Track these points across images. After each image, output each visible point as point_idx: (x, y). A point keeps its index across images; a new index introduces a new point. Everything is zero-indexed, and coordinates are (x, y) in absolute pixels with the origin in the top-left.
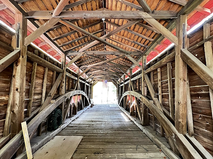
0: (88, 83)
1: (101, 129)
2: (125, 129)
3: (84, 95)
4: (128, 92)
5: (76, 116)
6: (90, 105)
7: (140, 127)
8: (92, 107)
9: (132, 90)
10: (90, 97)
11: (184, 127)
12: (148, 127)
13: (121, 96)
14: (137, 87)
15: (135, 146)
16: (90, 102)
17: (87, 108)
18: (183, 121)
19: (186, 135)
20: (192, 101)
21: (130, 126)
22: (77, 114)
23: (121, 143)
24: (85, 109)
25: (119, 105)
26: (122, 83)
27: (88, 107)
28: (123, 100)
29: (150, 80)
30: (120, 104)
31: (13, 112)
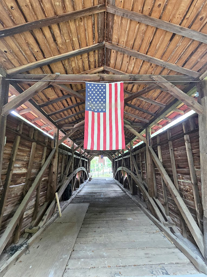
0: (87, 159)
1: (101, 199)
2: (119, 198)
3: (84, 170)
4: (122, 167)
5: (80, 189)
6: (88, 179)
7: (130, 196)
8: (90, 181)
9: (124, 166)
10: (88, 172)
11: (152, 193)
12: (136, 196)
13: (116, 170)
14: (128, 164)
15: (125, 208)
16: (88, 176)
17: (86, 182)
18: (152, 190)
19: (154, 198)
20: (156, 177)
21: (123, 196)
22: (80, 187)
23: (116, 207)
24: (85, 183)
25: (114, 178)
26: (116, 159)
27: (87, 180)
28: (117, 173)
29: (136, 160)
30: (116, 177)
31: (51, 186)
